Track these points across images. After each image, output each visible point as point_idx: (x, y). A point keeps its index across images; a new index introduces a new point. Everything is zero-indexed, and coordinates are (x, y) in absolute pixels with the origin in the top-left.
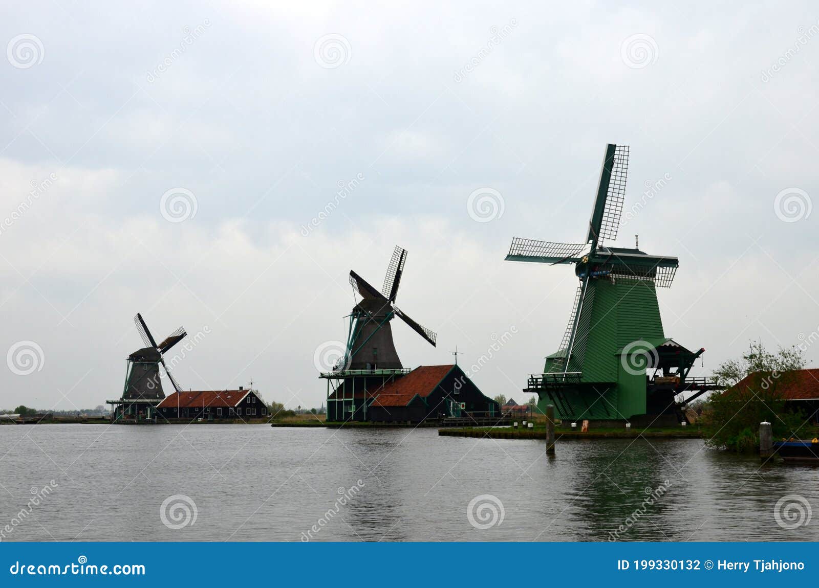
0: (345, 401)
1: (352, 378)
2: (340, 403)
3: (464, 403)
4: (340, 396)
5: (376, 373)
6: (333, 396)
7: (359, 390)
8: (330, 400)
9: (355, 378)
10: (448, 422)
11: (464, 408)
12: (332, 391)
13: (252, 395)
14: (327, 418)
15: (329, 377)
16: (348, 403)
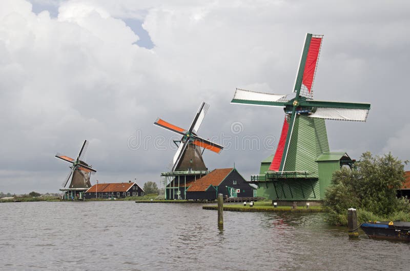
1: (178, 176)
2: (172, 190)
3: (239, 189)
4: (172, 186)
5: (192, 173)
6: (168, 186)
7: (182, 183)
8: (167, 188)
9: (180, 176)
11: (239, 192)
12: (169, 182)
13: (136, 185)
14: (165, 198)
15: (166, 175)
16: (176, 190)
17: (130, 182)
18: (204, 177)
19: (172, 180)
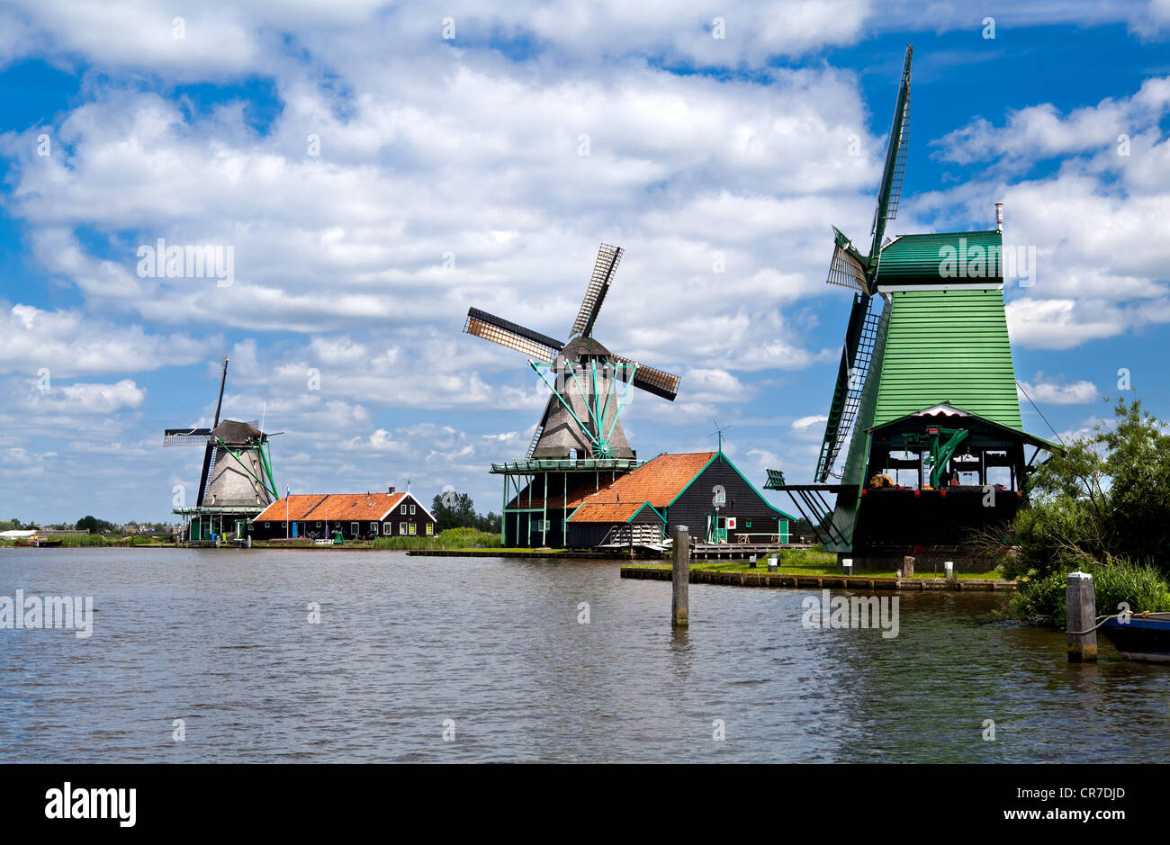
0: (532, 513)
1: (544, 474)
2: (524, 516)
3: (734, 519)
4: (524, 505)
5: (586, 465)
6: (513, 504)
7: (556, 494)
8: (508, 511)
9: (548, 473)
10: (703, 551)
11: (734, 527)
12: (513, 495)
13: (409, 501)
14: (503, 542)
15: (507, 472)
16: (538, 517)
17: (391, 490)
18: (624, 479)
19: (523, 485)
